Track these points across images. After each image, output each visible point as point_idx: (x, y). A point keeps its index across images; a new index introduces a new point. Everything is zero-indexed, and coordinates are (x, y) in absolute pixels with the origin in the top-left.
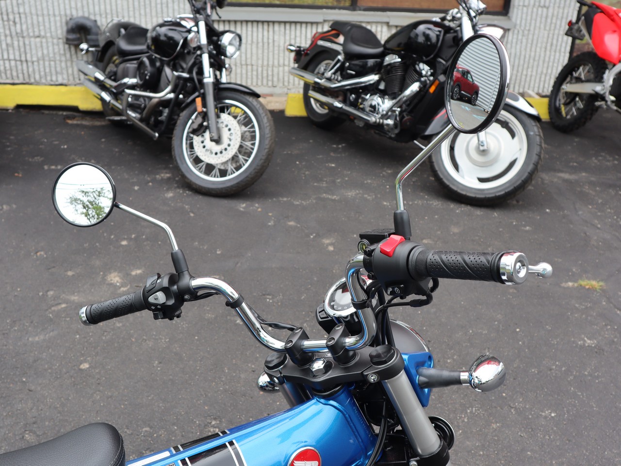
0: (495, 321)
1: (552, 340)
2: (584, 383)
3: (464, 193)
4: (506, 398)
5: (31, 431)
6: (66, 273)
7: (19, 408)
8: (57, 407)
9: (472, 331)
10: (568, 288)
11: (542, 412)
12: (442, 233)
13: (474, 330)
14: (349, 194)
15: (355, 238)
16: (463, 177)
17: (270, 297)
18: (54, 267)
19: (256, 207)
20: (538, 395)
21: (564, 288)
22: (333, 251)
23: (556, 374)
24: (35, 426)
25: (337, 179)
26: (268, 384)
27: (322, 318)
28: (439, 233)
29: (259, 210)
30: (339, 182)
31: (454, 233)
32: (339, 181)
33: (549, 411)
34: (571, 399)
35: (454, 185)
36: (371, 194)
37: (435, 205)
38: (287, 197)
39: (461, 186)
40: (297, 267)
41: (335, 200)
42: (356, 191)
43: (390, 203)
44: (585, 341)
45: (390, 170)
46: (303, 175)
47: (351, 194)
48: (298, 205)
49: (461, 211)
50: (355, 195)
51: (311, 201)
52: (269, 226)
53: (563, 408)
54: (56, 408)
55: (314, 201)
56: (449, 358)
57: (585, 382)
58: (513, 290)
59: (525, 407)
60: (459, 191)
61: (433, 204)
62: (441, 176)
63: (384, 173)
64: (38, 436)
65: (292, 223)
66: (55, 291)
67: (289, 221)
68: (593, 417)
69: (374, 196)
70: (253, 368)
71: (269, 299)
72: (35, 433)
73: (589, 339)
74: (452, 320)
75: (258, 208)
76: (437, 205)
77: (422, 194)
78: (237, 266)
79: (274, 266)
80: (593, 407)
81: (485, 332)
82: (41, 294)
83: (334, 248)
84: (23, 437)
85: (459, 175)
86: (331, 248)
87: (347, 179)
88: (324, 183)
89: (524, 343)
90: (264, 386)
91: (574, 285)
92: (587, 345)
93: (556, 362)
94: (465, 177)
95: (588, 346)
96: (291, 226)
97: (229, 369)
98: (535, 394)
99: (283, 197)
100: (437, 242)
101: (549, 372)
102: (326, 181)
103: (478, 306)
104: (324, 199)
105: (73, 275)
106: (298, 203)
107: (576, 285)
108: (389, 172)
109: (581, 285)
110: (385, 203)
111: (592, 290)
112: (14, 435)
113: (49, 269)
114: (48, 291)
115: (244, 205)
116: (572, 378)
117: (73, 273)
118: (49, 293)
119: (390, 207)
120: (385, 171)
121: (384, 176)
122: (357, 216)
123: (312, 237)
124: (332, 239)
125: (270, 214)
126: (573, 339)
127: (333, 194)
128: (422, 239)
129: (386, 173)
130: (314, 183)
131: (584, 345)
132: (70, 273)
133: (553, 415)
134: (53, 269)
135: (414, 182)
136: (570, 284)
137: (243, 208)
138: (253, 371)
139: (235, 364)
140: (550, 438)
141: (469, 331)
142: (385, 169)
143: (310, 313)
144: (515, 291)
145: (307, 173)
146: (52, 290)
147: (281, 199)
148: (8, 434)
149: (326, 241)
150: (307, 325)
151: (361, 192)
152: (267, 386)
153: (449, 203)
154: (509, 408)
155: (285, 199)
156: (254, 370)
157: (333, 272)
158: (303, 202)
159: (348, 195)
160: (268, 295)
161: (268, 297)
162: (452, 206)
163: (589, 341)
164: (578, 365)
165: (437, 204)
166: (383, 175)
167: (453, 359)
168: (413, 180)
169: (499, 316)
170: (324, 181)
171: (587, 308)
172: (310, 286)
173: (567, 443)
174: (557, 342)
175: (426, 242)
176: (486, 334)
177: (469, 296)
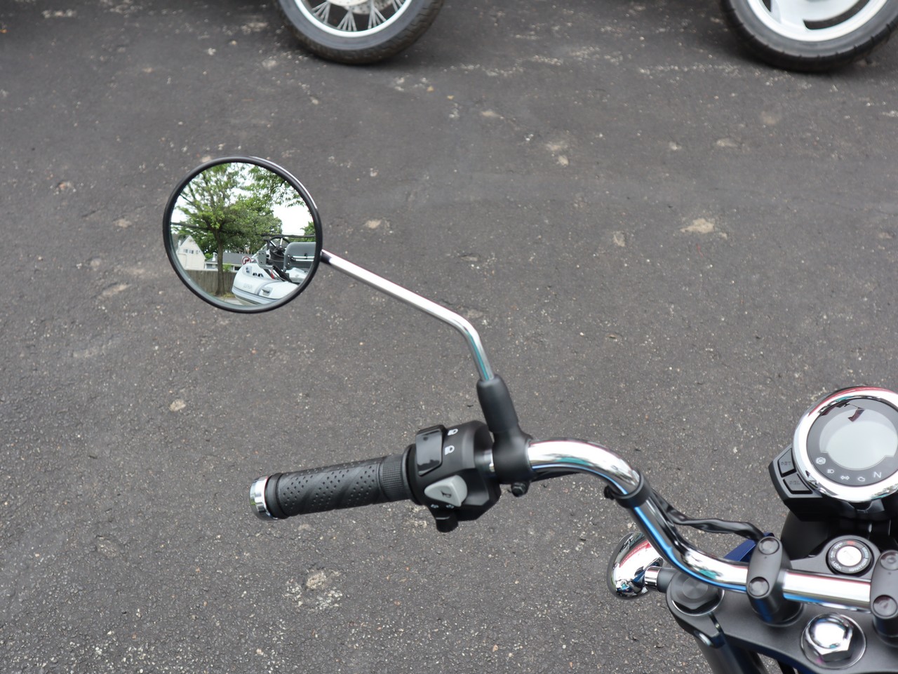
0: (863, 297)
3: (780, 50)
5: (107, 537)
6: (115, 223)
7: (79, 493)
8: (145, 488)
9: (827, 316)
12: (747, 126)
13: (830, 313)
14: (578, 53)
15: (601, 139)
16: (778, 20)
17: (475, 259)
18: (94, 212)
19: (423, 83)
22: (568, 166)
24: (113, 526)
25: (554, 25)
26: (633, 586)
27: (792, 491)
28: (742, 126)
29: (430, 89)
30: (557, 32)
31: (768, 127)
32: (556, 28)
35: (762, 35)
36: (615, 53)
37: (728, 73)
38: (474, 64)
39: (775, 37)
40: (512, 200)
41: (554, 67)
42: (588, 48)
43: (651, 70)
45: (641, 5)
46: (494, 19)
47: (582, 53)
48: (494, 78)
49: (775, 83)
50: (588, 54)
51: (516, 70)
52: (452, 119)
54: (142, 490)
55: (521, 70)
56: (796, 370)
58: (884, 234)
60: (771, 46)
61: (724, 70)
62: (741, 20)
63: (631, 11)
64: (121, 546)
65: (488, 113)
66: (103, 259)
67: (485, 110)
69: (621, 58)
71: (472, 262)
72: (115, 540)
74: (790, 295)
75: (427, 86)
76: (732, 72)
77: (702, 51)
78: (410, 200)
79: (472, 198)
81: (849, 317)
82: (79, 265)
83: (569, 160)
84: (96, 548)
85: (773, 17)
86: (564, 161)
87: (569, 24)
88: (533, 33)
90: (625, 591)
94: (783, 20)
96: (488, 120)
99: (466, 63)
100: (741, 144)
102: (535, 30)
103: (830, 267)
104: (536, 66)
105: (129, 226)
106: (493, 74)
108: (640, 8)
110: (643, 71)
112: (80, 544)
113: (86, 216)
114: (90, 259)
115: (402, 80)
117: (128, 223)
118: (92, 263)
119: (651, 77)
120: (632, 8)
121: (632, 18)
122: (598, 96)
123: (528, 139)
124: (562, 142)
125: (450, 97)
127: (551, 56)
128: (716, 140)
129: (635, 10)
130: (515, 34)
132: (123, 223)
134: (92, 216)
135: (685, 28)
137: (402, 86)
138: (470, 406)
139: (437, 393)
141: (822, 317)
142: (632, 3)
143: (548, 289)
144: (888, 237)
145: (500, 14)
146: (98, 257)
147: (463, 67)
148: (69, 543)
149: (554, 147)
151: (597, 49)
152: (630, 590)
153: (751, 68)
155: (471, 67)
157: (574, 208)
158: (502, 72)
159: (577, 57)
160: (471, 255)
161: (471, 259)
162: (757, 72)
165: (731, 69)
166: (631, 15)
167: (804, 372)
168: (684, 24)
169: (869, 286)
170: (531, 30)
172: (540, 237)
175: (723, 145)
176: (851, 322)
177: (812, 248)
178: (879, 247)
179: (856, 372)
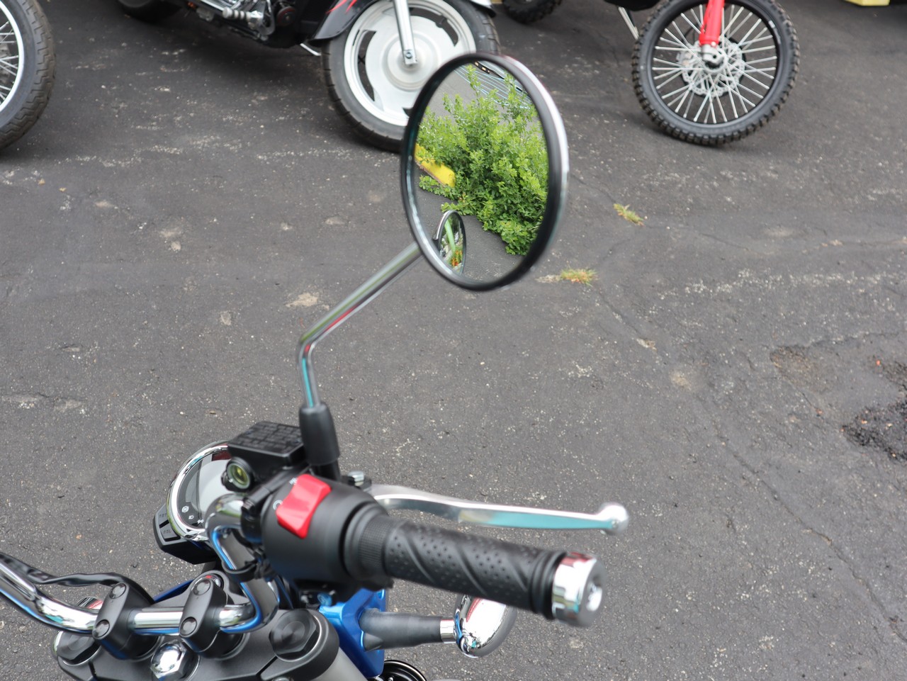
0: (448, 353)
1: (532, 375)
2: (580, 438)
3: (384, 134)
4: (474, 482)
9: (415, 373)
10: (547, 284)
11: (527, 497)
12: (354, 204)
13: (418, 371)
14: (199, 142)
15: (215, 223)
16: (381, 108)
17: (78, 350)
19: (34, 176)
20: (519, 469)
21: (542, 285)
22: (180, 252)
23: (542, 429)
25: (176, 116)
27: (167, 540)
28: (350, 204)
29: (42, 182)
30: (179, 122)
31: (373, 204)
32: (178, 119)
33: (537, 493)
34: (565, 467)
35: (367, 122)
36: (235, 141)
37: (340, 157)
38: (91, 155)
39: (379, 123)
40: (120, 288)
41: (175, 156)
42: (209, 137)
43: (268, 156)
44: (577, 370)
45: (263, 95)
46: (116, 111)
47: (202, 142)
48: (110, 168)
49: (382, 164)
50: (208, 143)
51: (135, 160)
52: (63, 211)
53: (556, 484)
55: (140, 160)
56: (384, 426)
57: (582, 437)
59: (503, 492)
60: (377, 131)
61: (337, 154)
62: (348, 109)
63: (253, 101)
65: (103, 204)
67: (99, 201)
68: (596, 491)
69: (240, 146)
70: (58, 491)
71: (73, 353)
73: (582, 365)
74: (383, 357)
75: (39, 178)
76: (344, 156)
77: (318, 137)
78: (10, 295)
79: (78, 289)
80: (595, 476)
81: (435, 373)
83: (182, 246)
85: (377, 106)
86: (176, 247)
87: (192, 115)
88: (154, 123)
89: (492, 385)
91: (555, 278)
92: (580, 376)
93: (540, 411)
94: (384, 108)
95: (582, 377)
96: (101, 210)
97: (14, 500)
98: (515, 468)
99: (82, 155)
100: (348, 221)
101: (532, 429)
102: (157, 120)
103: (421, 329)
104: (156, 156)
106: (110, 165)
107: (558, 278)
108: (263, 98)
109: (565, 279)
110: (260, 157)
111: (580, 284)
115: (12, 174)
116: (563, 433)
119: (268, 163)
120: (255, 98)
121: (254, 107)
122: (216, 182)
123: (141, 228)
124: (176, 229)
125: (63, 190)
126: (560, 369)
127: (171, 145)
128: (325, 219)
129: (257, 100)
130: (136, 125)
131: (576, 376)
133: (542, 498)
135: (304, 116)
136: (550, 277)
137: (11, 180)
138: (60, 497)
139: (26, 488)
140: (541, 536)
141: (411, 374)
142: (255, 94)
143: (151, 372)
145: (122, 105)
147: (79, 158)
149: (167, 234)
150: (148, 395)
151: (218, 138)
153: (362, 151)
154: (481, 496)
155: (87, 159)
156: (60, 495)
157: (183, 291)
158: (120, 162)
159: (197, 145)
160: (73, 345)
161: (73, 350)
162: (367, 155)
163: (582, 370)
164: (571, 411)
165: (344, 153)
166: (253, 104)
167: (391, 427)
168: (302, 112)
169: (454, 343)
170: (153, 121)
171: (575, 314)
173: (564, 541)
174: (540, 377)
175: (332, 223)
176: (436, 376)
177: (406, 313)
178: (464, 307)
179: (438, 422)
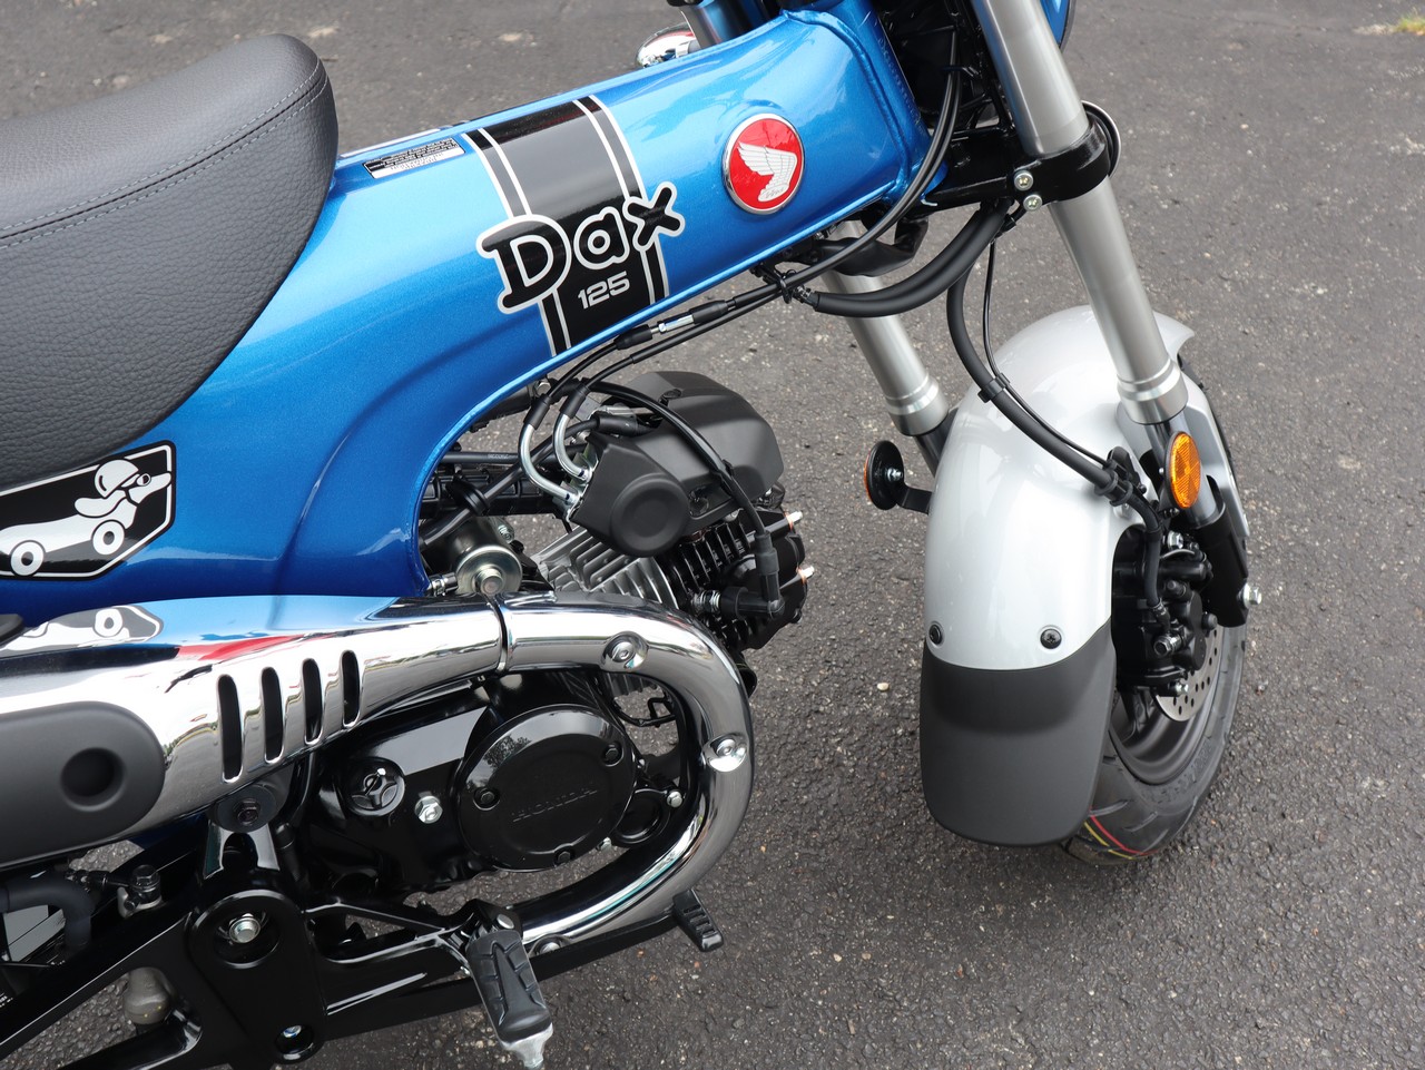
0: (1190, 110)
1: (1325, 146)
2: (1397, 228)
4: (1211, 262)
6: (151, 38)
9: (1135, 130)
10: (1373, 36)
11: (1295, 286)
13: (1139, 128)
18: (120, 27)
20: (1287, 255)
21: (1363, 37)
23: (1332, 212)
33: (1313, 284)
34: (1365, 259)
44: (1406, 145)
53: (1346, 278)
57: (1401, 227)
58: (1235, 44)
59: (1256, 278)
66: (130, 76)
68: (1415, 293)
73: (1415, 139)
80: (1416, 275)
81: (1165, 132)
82: (97, 82)
89: (1257, 153)
91: (1386, 30)
92: (1409, 152)
93: (1333, 189)
95: (1413, 155)
98: (1281, 253)
101: (1316, 209)
103: (1149, 80)
105: (168, 42)
107: (1392, 29)
109: (1404, 30)
113: (110, 31)
114: (113, 76)
116: (1369, 219)
117: (169, 38)
118: (116, 81)
126: (1376, 142)
131: (1403, 152)
132: (161, 39)
133: (1320, 291)
134: (118, 32)
136: (1378, 28)
140: (1311, 335)
144: (1240, 47)
146: (123, 74)
154: (1219, 280)
163: (1416, 145)
164: (1386, 194)
169: (1200, 99)
171: (1415, 76)
173: (1348, 345)
174: (1339, 149)
176: (1167, 137)
177: (1128, 60)
178: (1225, 58)
179: (1162, 188)
